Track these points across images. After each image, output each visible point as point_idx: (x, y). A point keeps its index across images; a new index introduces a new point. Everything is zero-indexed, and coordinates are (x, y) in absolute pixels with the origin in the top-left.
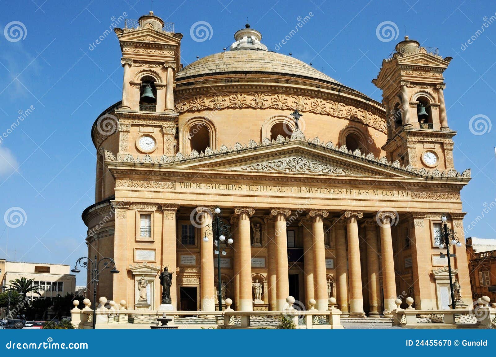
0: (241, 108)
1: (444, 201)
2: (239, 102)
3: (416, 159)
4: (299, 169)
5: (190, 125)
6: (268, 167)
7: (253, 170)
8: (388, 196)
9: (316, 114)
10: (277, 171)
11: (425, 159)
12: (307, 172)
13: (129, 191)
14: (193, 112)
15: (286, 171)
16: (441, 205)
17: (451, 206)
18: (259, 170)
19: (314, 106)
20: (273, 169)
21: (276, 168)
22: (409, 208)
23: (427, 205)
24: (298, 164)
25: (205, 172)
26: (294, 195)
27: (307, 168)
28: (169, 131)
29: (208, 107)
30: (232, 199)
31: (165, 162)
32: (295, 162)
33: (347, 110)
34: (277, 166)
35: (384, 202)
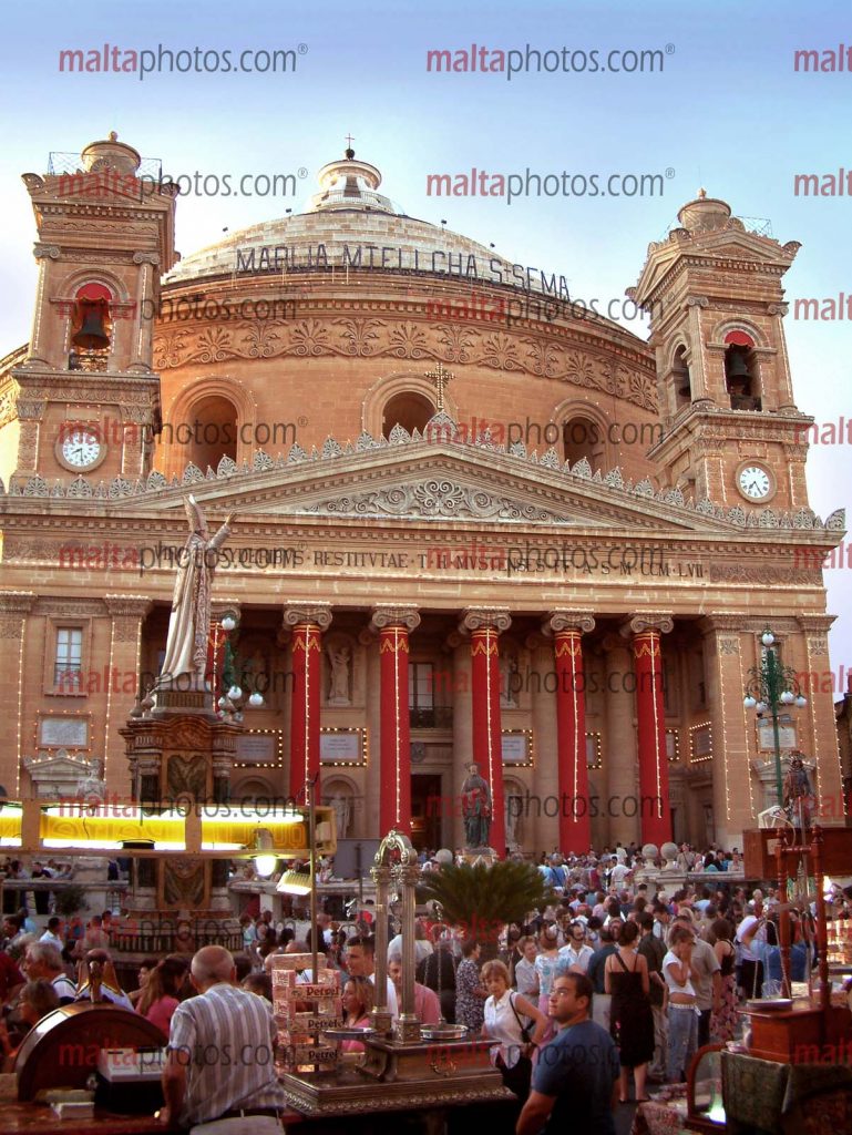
0: (314, 356)
1: (787, 587)
2: (310, 342)
4: (443, 510)
5: (193, 399)
6: (368, 505)
7: (332, 514)
8: (655, 577)
9: (494, 369)
10: (389, 514)
11: (743, 484)
12: (462, 516)
13: (33, 568)
14: (201, 365)
15: (411, 514)
16: (778, 600)
17: (803, 599)
18: (346, 512)
19: (490, 350)
20: (381, 509)
21: (386, 507)
22: (705, 605)
23: (747, 598)
24: (440, 496)
25: (215, 519)
26: (429, 576)
27: (461, 506)
29: (237, 356)
30: (279, 585)
31: (122, 496)
32: (433, 493)
33: (568, 360)
34: (390, 503)
35: (645, 592)
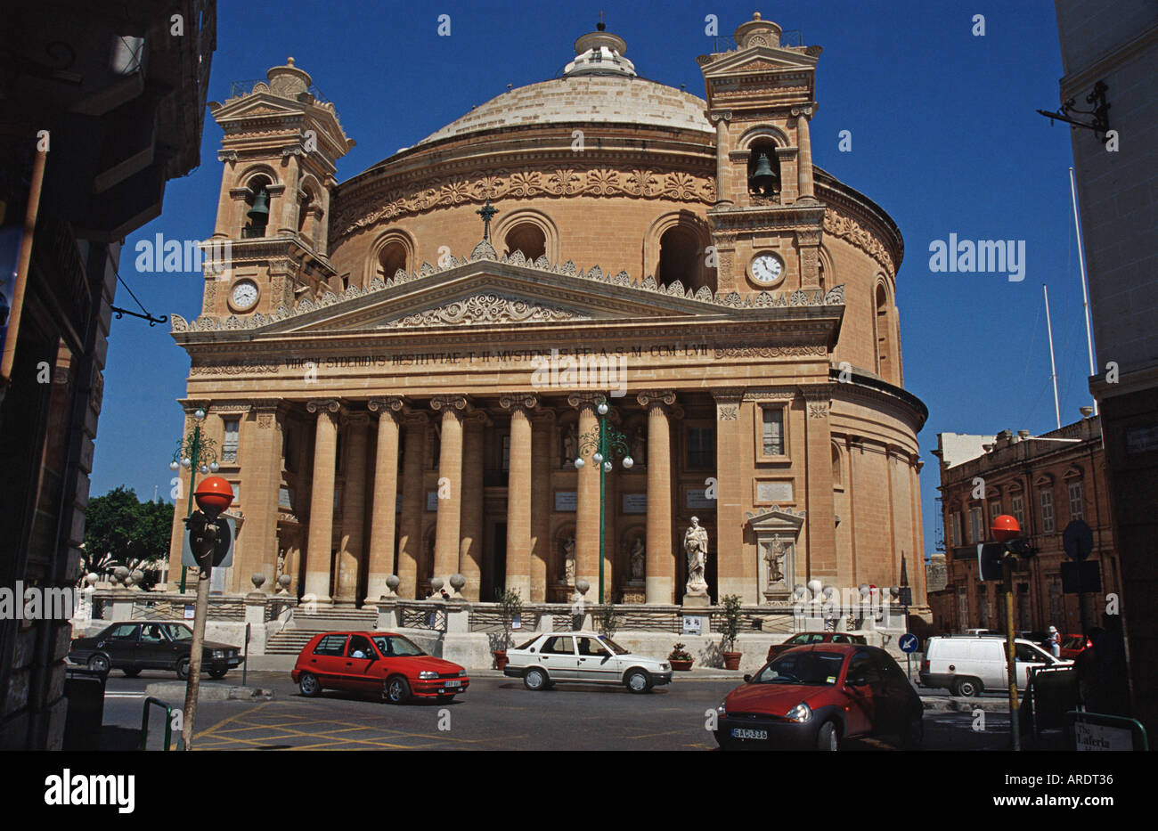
0: (457, 205)
1: (789, 359)
3: (732, 273)
4: (490, 317)
6: (434, 318)
7: (408, 326)
8: (662, 358)
9: (597, 196)
10: (449, 323)
11: (754, 272)
12: (504, 321)
13: (207, 380)
14: (385, 221)
15: (464, 322)
16: (779, 370)
17: (804, 368)
18: (417, 325)
19: (593, 180)
20: (443, 321)
21: (447, 318)
22: (707, 379)
23: (748, 371)
24: (487, 306)
25: (321, 337)
26: (475, 369)
27: (504, 312)
28: (279, 270)
29: (407, 210)
30: (366, 383)
31: (260, 326)
32: (481, 304)
33: (667, 179)
34: (450, 315)
35: (653, 371)
